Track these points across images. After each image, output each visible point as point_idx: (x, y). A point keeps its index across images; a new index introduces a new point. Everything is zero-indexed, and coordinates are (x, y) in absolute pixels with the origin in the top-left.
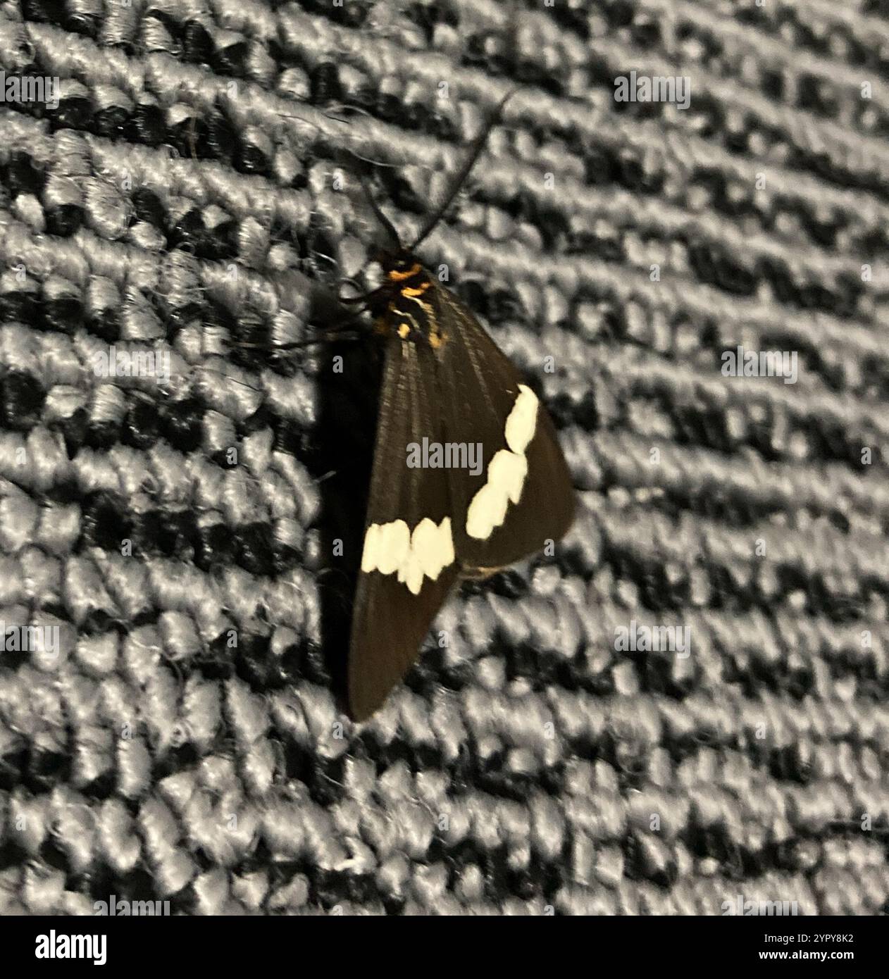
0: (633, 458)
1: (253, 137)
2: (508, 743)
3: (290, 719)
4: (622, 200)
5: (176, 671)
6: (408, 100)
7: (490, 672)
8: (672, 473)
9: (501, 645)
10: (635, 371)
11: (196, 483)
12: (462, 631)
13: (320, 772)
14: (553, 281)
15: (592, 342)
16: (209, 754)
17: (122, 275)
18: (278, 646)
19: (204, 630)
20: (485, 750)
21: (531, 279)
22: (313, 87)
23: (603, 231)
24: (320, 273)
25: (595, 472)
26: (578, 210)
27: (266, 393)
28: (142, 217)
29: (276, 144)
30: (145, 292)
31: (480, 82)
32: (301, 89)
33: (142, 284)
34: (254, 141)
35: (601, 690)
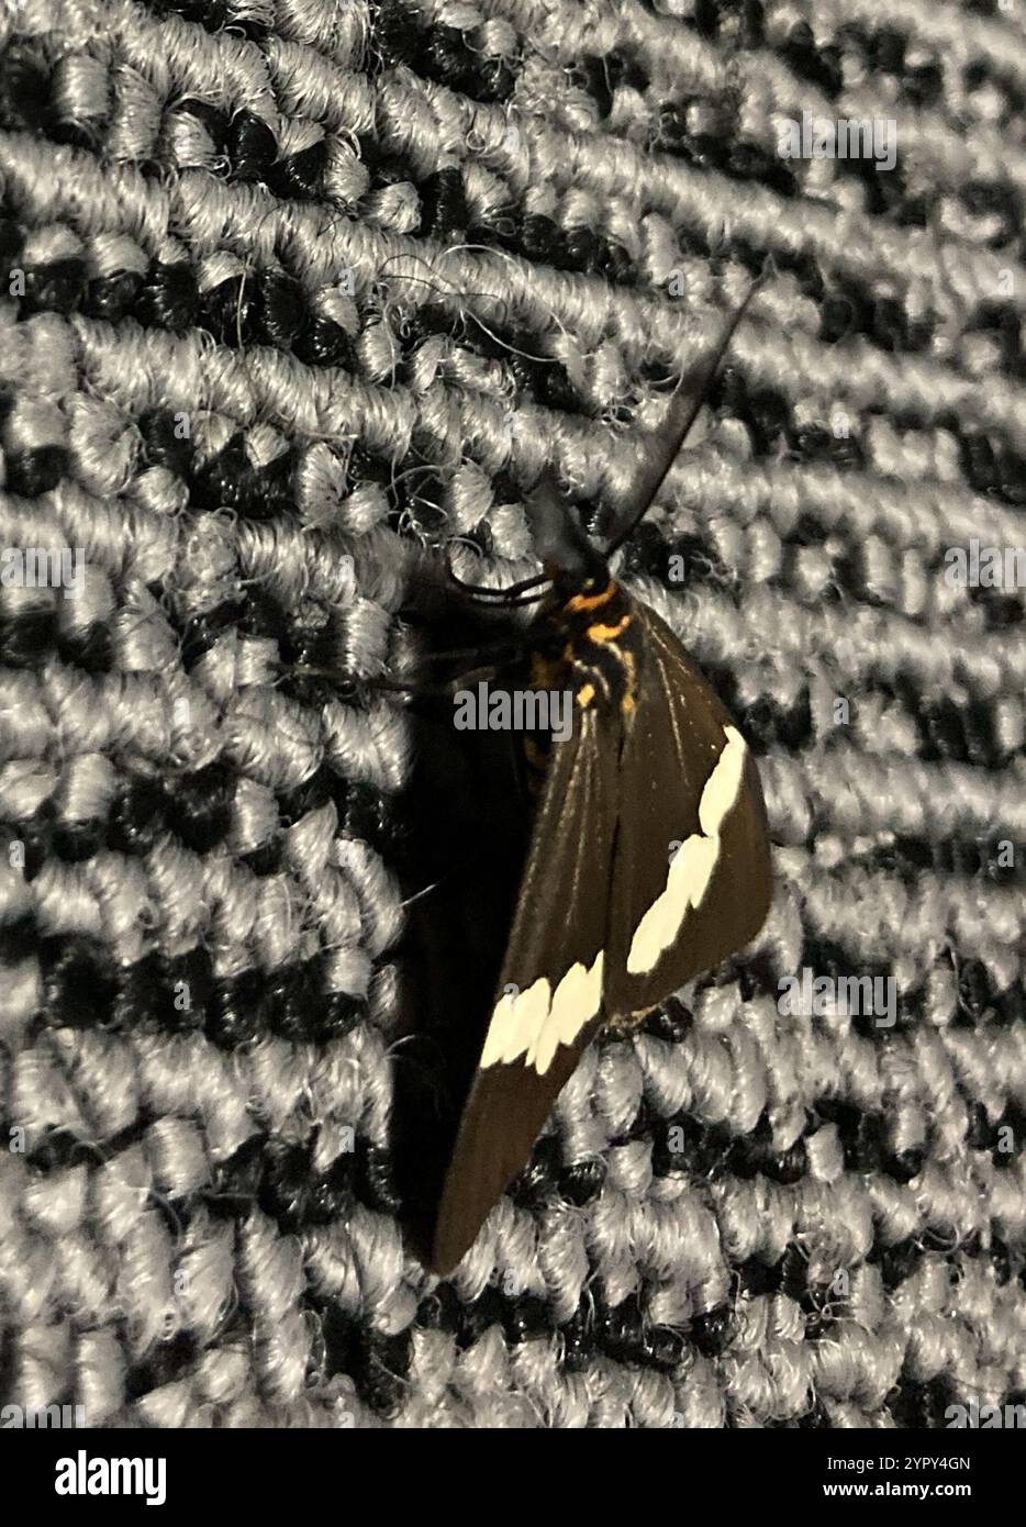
0: (858, 792)
1: (331, 307)
2: (650, 1277)
3: (335, 1273)
4: (870, 367)
5: (171, 1216)
6: (568, 223)
7: (630, 1166)
8: (913, 812)
9: (651, 1122)
10: (873, 649)
11: (217, 906)
12: (595, 1107)
13: (375, 1359)
14: (765, 512)
15: (814, 609)
16: (213, 1345)
17: (119, 559)
18: (324, 1159)
19: (217, 1146)
20: (616, 1294)
21: (732, 512)
22: (426, 212)
23: (842, 422)
24: (424, 536)
25: (802, 820)
26: (807, 391)
27: (329, 743)
28: (156, 460)
29: (364, 312)
30: (155, 589)
31: (677, 183)
32: (407, 218)
33: (152, 576)
34: (331, 312)
35: (788, 1176)
